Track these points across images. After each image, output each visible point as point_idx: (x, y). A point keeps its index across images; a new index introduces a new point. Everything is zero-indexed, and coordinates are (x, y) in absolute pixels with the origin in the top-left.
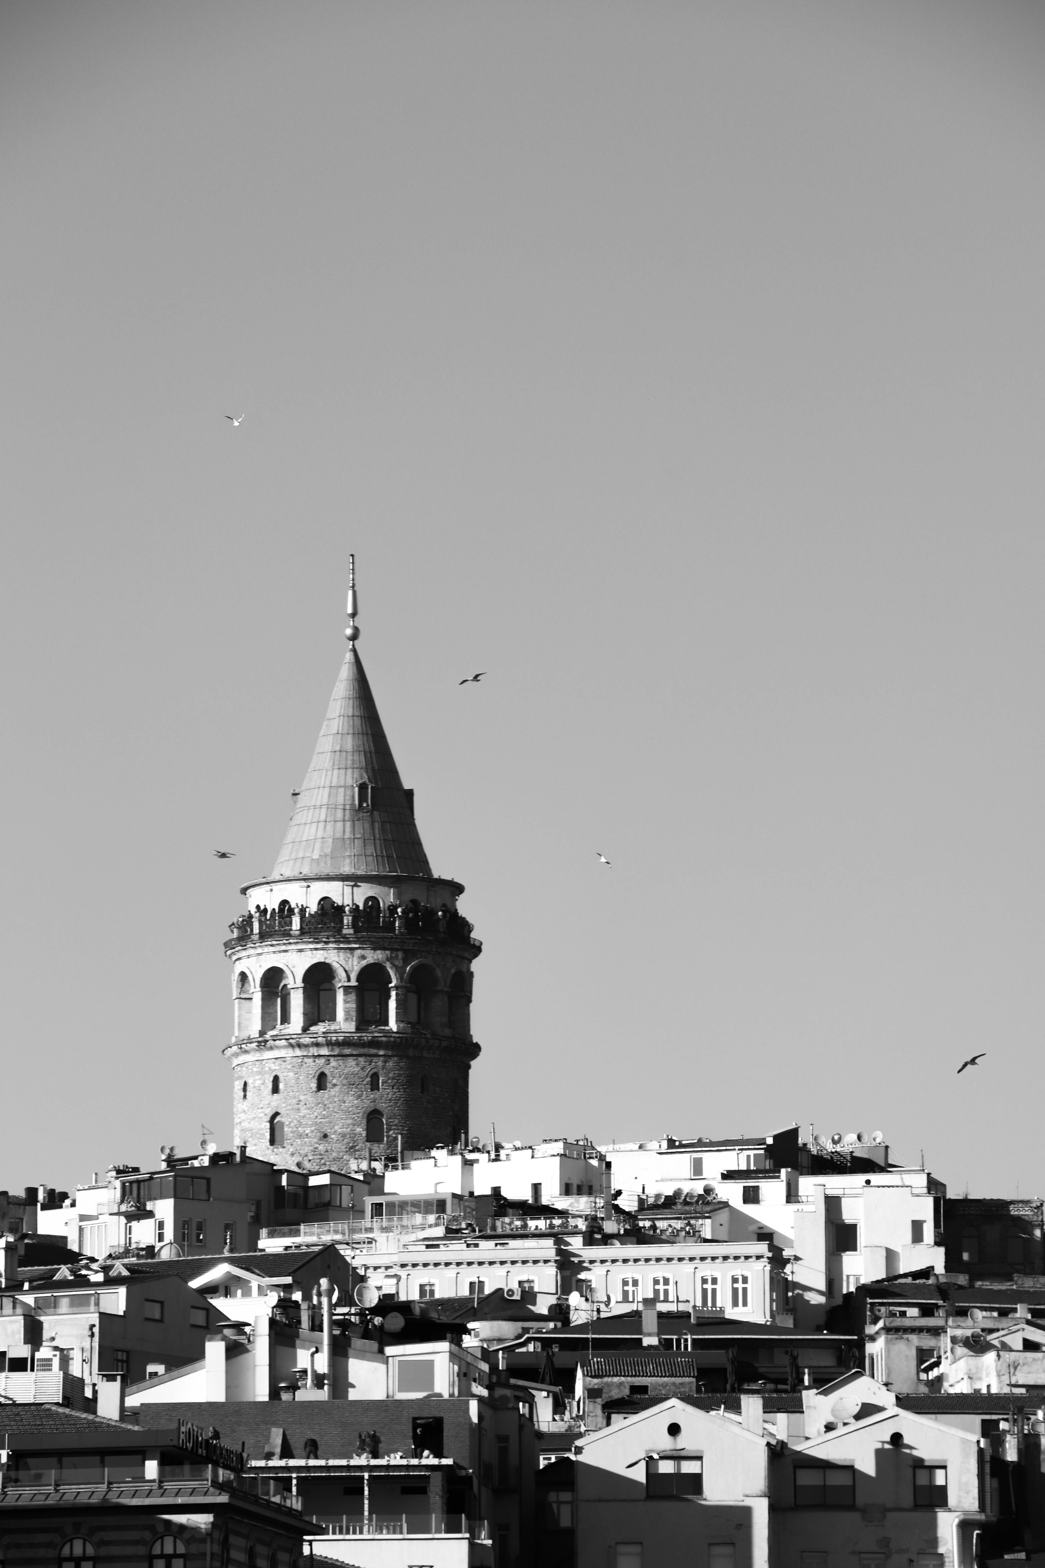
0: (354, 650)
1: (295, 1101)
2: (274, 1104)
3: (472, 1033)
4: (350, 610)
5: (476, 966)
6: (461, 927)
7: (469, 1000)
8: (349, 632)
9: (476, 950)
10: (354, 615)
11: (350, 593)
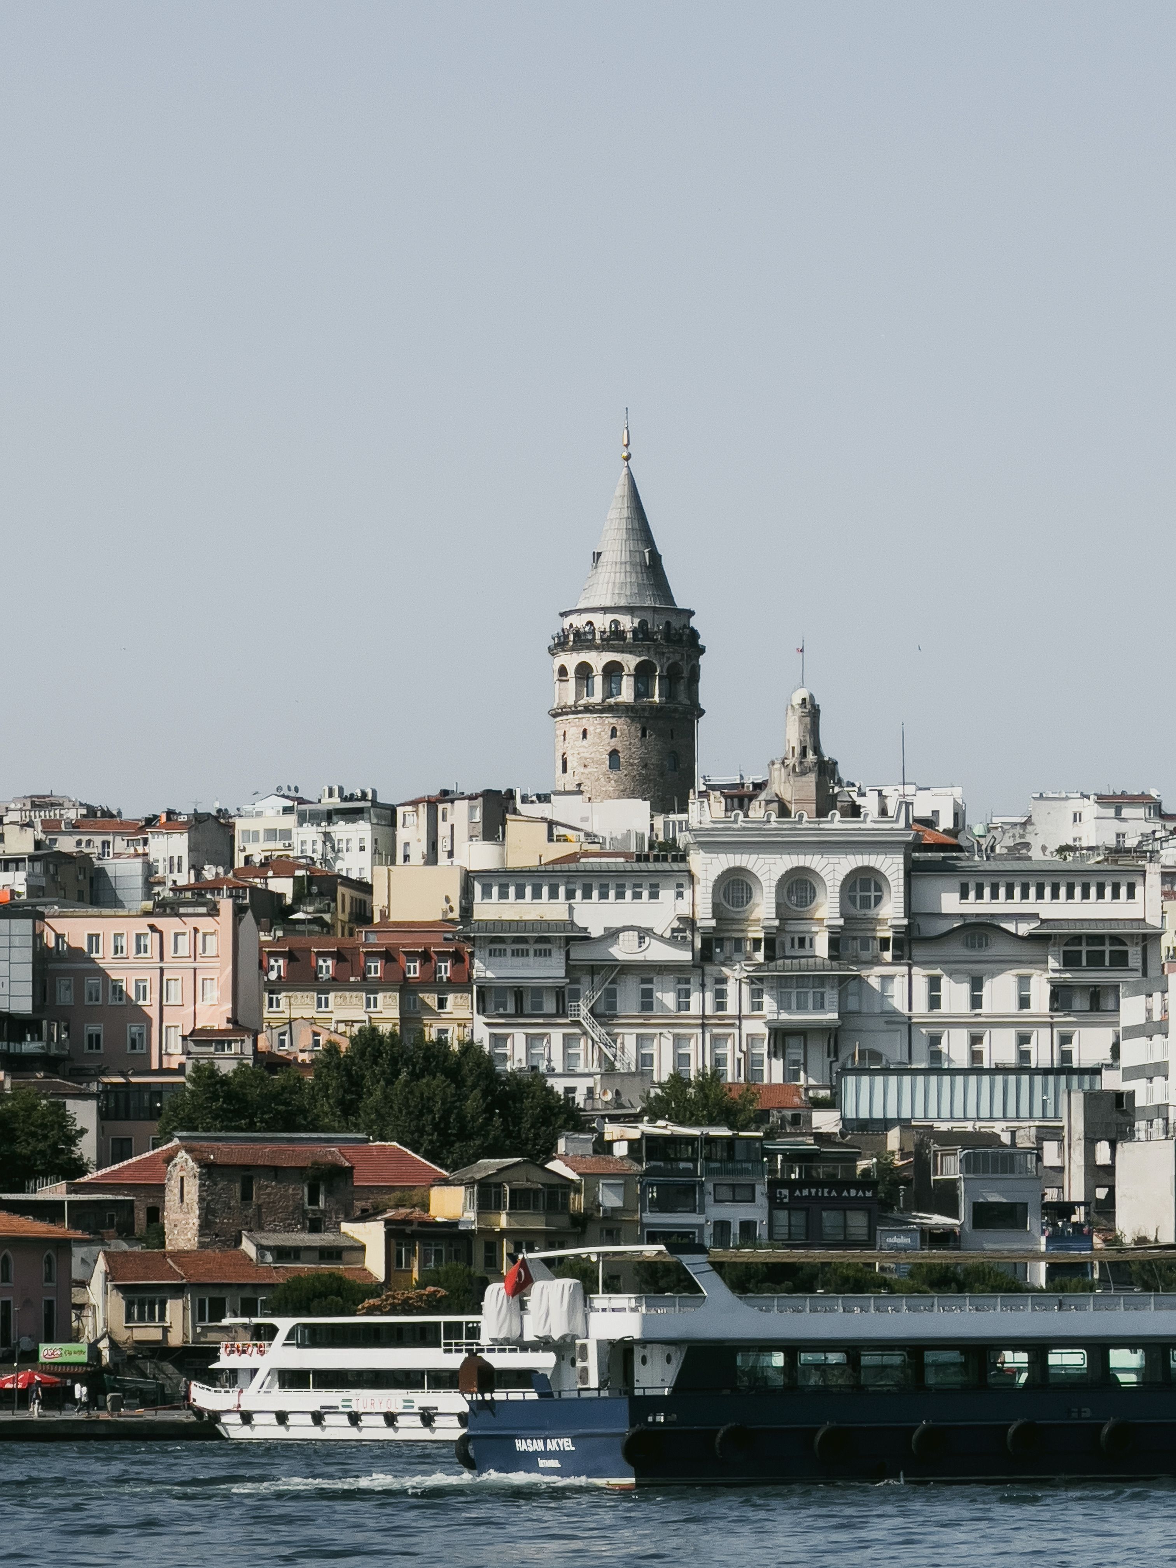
0: (628, 466)
1: (628, 743)
2: (612, 744)
3: (700, 702)
4: (626, 443)
5: (702, 660)
6: (694, 635)
7: (698, 681)
8: (625, 454)
9: (702, 651)
10: (627, 446)
11: (626, 431)
